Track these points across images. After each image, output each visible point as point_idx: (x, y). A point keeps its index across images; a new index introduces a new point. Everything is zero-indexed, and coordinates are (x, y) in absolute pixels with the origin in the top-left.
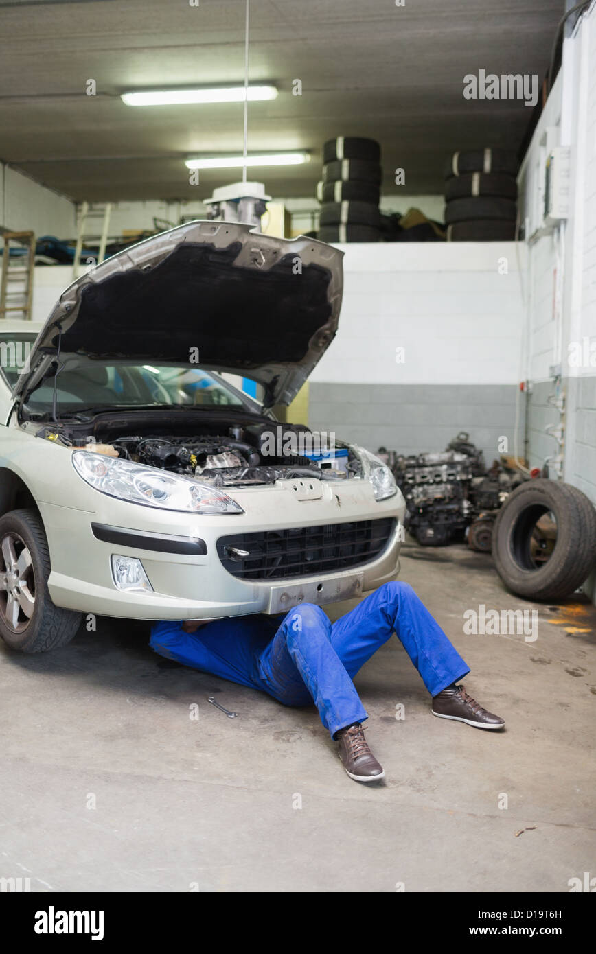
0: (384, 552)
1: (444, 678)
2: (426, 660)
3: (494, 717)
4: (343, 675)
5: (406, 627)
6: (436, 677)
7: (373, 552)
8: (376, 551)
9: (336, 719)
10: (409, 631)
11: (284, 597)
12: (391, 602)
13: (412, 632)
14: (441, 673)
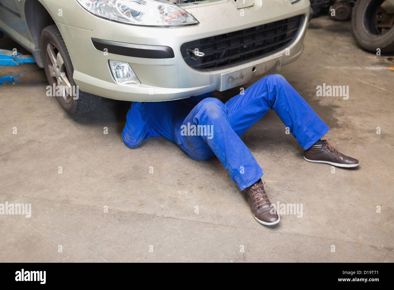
0: (295, 39)
1: (313, 137)
2: (299, 127)
3: (350, 158)
4: (243, 150)
5: (283, 106)
6: (307, 137)
7: (288, 39)
8: (290, 38)
9: (243, 181)
10: (286, 109)
11: (230, 79)
12: (271, 91)
13: (287, 110)
14: (310, 134)
